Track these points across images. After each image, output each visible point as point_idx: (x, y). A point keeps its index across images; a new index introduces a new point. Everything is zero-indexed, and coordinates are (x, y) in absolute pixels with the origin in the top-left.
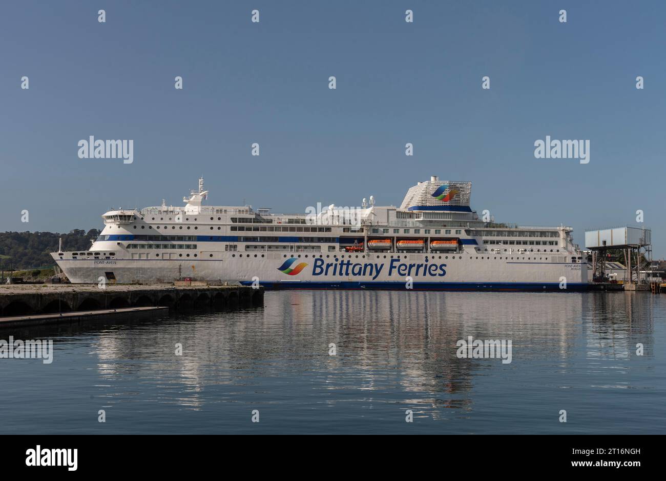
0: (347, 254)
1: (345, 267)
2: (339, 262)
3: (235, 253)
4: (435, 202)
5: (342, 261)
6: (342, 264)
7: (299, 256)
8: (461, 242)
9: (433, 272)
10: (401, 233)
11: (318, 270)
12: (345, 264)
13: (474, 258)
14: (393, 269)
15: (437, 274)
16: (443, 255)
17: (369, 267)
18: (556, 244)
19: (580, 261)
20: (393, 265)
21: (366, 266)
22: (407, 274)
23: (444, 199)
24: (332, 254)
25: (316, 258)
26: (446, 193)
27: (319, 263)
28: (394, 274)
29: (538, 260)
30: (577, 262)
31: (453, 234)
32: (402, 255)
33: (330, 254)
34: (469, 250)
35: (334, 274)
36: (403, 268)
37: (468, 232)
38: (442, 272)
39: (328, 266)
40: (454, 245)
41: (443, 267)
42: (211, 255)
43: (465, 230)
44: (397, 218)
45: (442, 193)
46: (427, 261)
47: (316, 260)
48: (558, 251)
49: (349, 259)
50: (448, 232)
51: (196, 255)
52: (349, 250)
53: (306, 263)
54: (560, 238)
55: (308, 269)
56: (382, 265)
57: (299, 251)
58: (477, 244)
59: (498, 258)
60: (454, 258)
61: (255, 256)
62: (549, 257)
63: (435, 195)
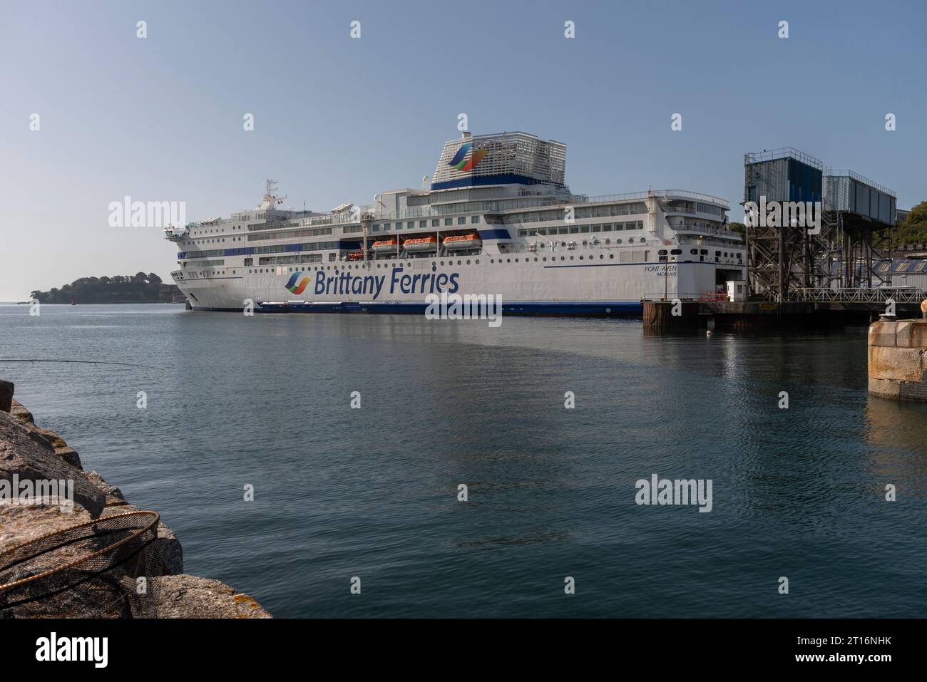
0: (347, 264)
1: (345, 281)
2: (339, 275)
3: (251, 269)
4: (459, 175)
5: (343, 274)
6: (342, 278)
7: (303, 269)
8: (478, 235)
9: (442, 287)
10: (405, 230)
11: (320, 287)
12: (345, 278)
13: (496, 262)
14: (395, 284)
16: (455, 258)
17: (369, 281)
18: (641, 225)
19: (676, 256)
20: (396, 278)
21: (366, 279)
22: (411, 291)
23: (464, 168)
24: (332, 264)
25: (318, 270)
26: (468, 157)
27: (321, 277)
28: (397, 291)
29: (597, 260)
30: (669, 260)
31: (468, 225)
32: (405, 262)
33: (334, 264)
34: (490, 247)
35: (335, 293)
36: (406, 281)
37: (489, 217)
38: (453, 287)
39: (330, 280)
40: (469, 240)
41: (455, 279)
42: (234, 272)
43: (485, 215)
44: (408, 205)
45: (462, 158)
46: (434, 269)
47: (319, 273)
48: (643, 240)
49: (349, 271)
50: (462, 220)
51: (223, 272)
52: (351, 257)
53: (309, 277)
54: (648, 215)
55: (310, 287)
56: (384, 277)
57: (303, 262)
58: (510, 238)
59: (532, 260)
60: (468, 262)
61: (267, 271)
62: (616, 253)
63: (454, 162)
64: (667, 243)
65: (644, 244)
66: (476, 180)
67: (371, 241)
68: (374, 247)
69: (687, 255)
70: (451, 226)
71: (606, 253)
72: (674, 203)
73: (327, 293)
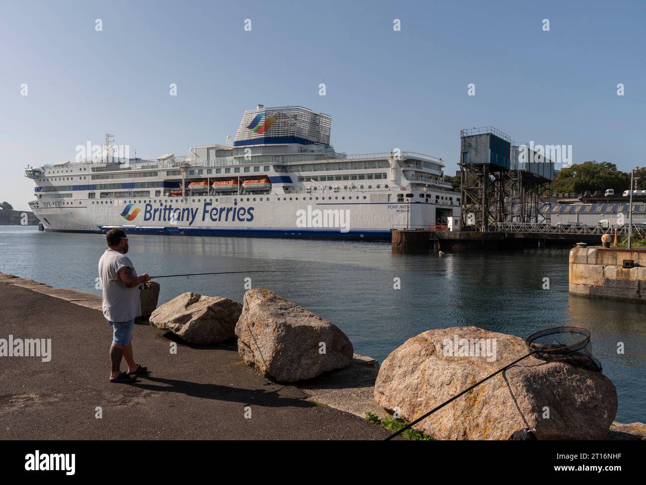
0: (169, 199)
1: (167, 212)
2: (163, 207)
3: (94, 201)
4: (255, 136)
5: (166, 206)
6: (165, 209)
7: (135, 202)
8: (269, 180)
9: (241, 217)
10: (214, 175)
11: (148, 215)
12: (168, 209)
13: (282, 200)
14: (206, 214)
15: (245, 220)
16: (251, 196)
17: (186, 212)
18: (385, 176)
19: (409, 199)
20: (206, 210)
21: (184, 210)
22: (218, 219)
23: (258, 131)
24: (158, 199)
25: (147, 203)
26: (261, 123)
27: (149, 208)
28: (207, 219)
29: (354, 200)
30: (405, 201)
31: (261, 172)
32: (213, 198)
33: (159, 199)
34: (278, 189)
35: (160, 220)
36: (214, 212)
37: (277, 167)
38: (249, 217)
39: (156, 211)
40: (262, 184)
41: (251, 211)
42: (80, 203)
43: (273, 166)
44: (216, 157)
45: (257, 124)
46: (236, 204)
47: (147, 205)
48: (387, 186)
49: (171, 204)
50: (257, 169)
51: (72, 203)
52: (172, 194)
53: (140, 208)
54: (390, 168)
55: (141, 214)
56: (197, 209)
57: (135, 196)
58: (292, 182)
59: (308, 199)
60: (261, 199)
61: (107, 202)
62: (368, 195)
63: (251, 126)
64: (404, 189)
65: (388, 189)
66: (267, 140)
67: (188, 183)
68: (191, 187)
69: (417, 198)
70: (248, 173)
71: (361, 195)
72: (408, 161)
73: (154, 220)
